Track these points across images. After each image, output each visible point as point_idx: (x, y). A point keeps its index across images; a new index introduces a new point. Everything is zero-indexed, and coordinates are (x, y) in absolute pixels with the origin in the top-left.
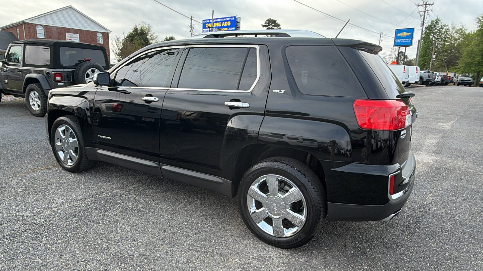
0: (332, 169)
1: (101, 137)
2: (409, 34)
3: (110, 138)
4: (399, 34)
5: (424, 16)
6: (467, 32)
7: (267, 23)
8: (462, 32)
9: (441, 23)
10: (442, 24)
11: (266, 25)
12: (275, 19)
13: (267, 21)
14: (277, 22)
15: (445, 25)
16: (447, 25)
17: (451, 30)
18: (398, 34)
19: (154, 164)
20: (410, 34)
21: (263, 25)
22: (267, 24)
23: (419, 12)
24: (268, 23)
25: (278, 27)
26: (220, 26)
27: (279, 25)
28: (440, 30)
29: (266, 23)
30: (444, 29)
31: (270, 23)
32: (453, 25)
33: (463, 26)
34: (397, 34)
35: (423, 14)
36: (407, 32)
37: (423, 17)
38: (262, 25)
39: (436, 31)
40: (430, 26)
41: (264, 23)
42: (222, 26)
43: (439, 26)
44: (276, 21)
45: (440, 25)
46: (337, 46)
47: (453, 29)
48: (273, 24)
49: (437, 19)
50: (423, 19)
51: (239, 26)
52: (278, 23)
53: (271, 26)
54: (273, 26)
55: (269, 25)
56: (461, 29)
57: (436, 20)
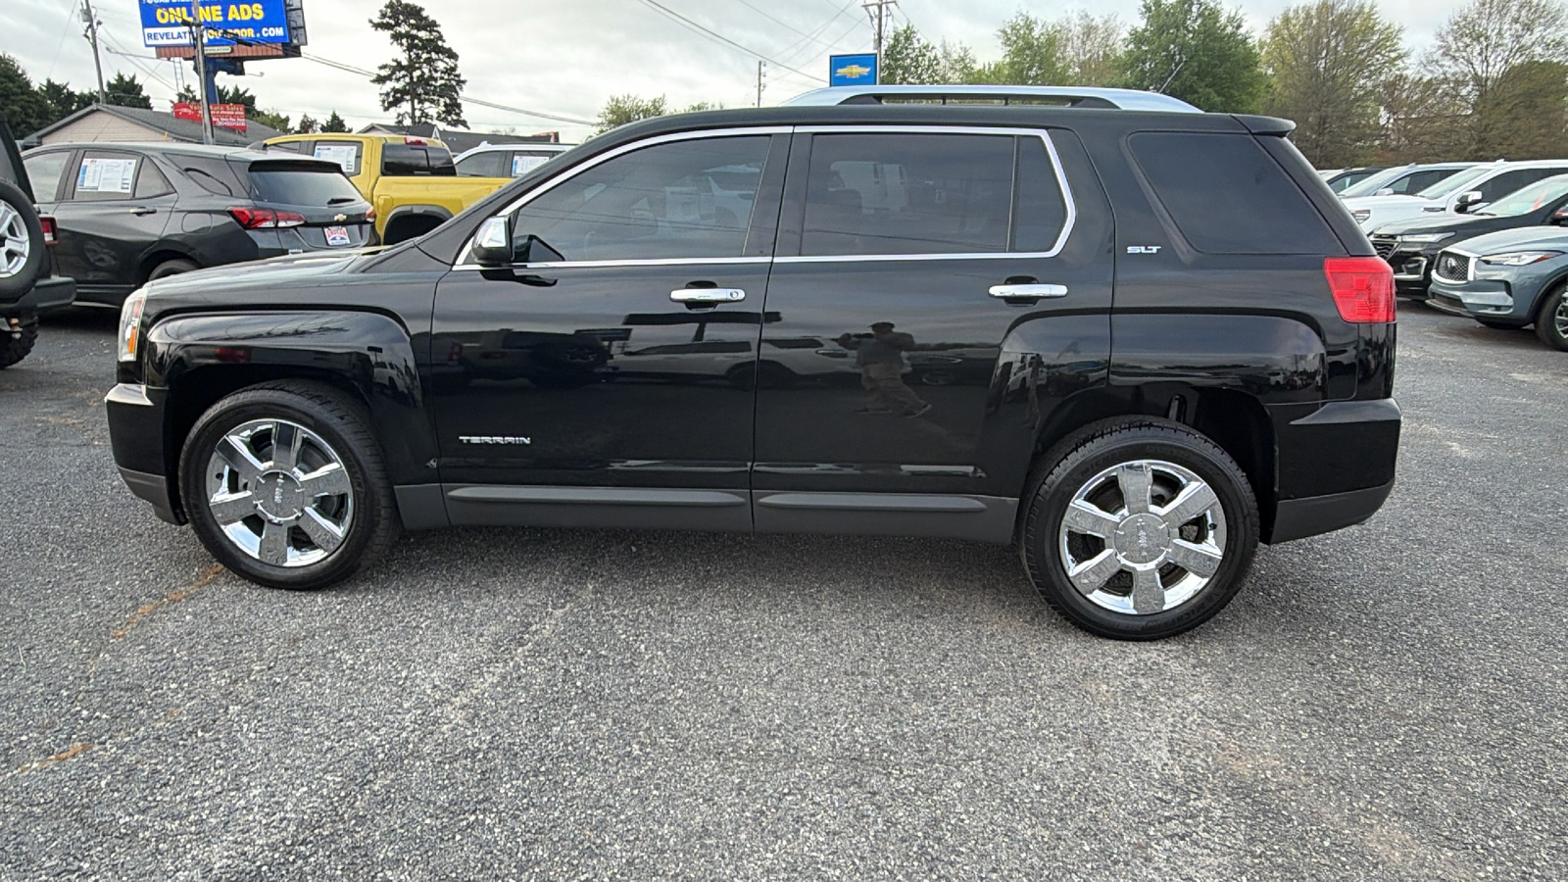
0: (1292, 423)
1: (475, 440)
2: (865, 71)
3: (527, 441)
4: (841, 71)
5: (880, 20)
6: (977, 67)
7: (389, 14)
8: (965, 67)
9: (918, 40)
10: (922, 42)
11: (385, 21)
12: (419, 4)
13: (387, 7)
14: (424, 14)
15: (928, 46)
16: (933, 48)
17: (943, 62)
18: (839, 71)
19: (731, 496)
20: (868, 70)
21: (377, 20)
22: (390, 18)
23: (866, 6)
24: (394, 16)
25: (430, 32)
26: (221, 19)
27: (434, 24)
28: (917, 61)
29: (384, 16)
30: (926, 58)
31: (401, 17)
32: (944, 46)
33: (966, 51)
34: (836, 69)
35: (877, 13)
36: (862, 65)
37: (876, 21)
38: (371, 21)
39: (909, 61)
40: (894, 46)
41: (379, 14)
42: (230, 18)
43: (914, 50)
44: (421, 9)
45: (916, 45)
46: (1253, 134)
47: (945, 57)
48: (412, 21)
49: (908, 28)
50: (876, 27)
51: (300, 23)
52: (431, 18)
53: (407, 28)
54: (412, 26)
55: (398, 24)
56: (963, 60)
57: (905, 32)
